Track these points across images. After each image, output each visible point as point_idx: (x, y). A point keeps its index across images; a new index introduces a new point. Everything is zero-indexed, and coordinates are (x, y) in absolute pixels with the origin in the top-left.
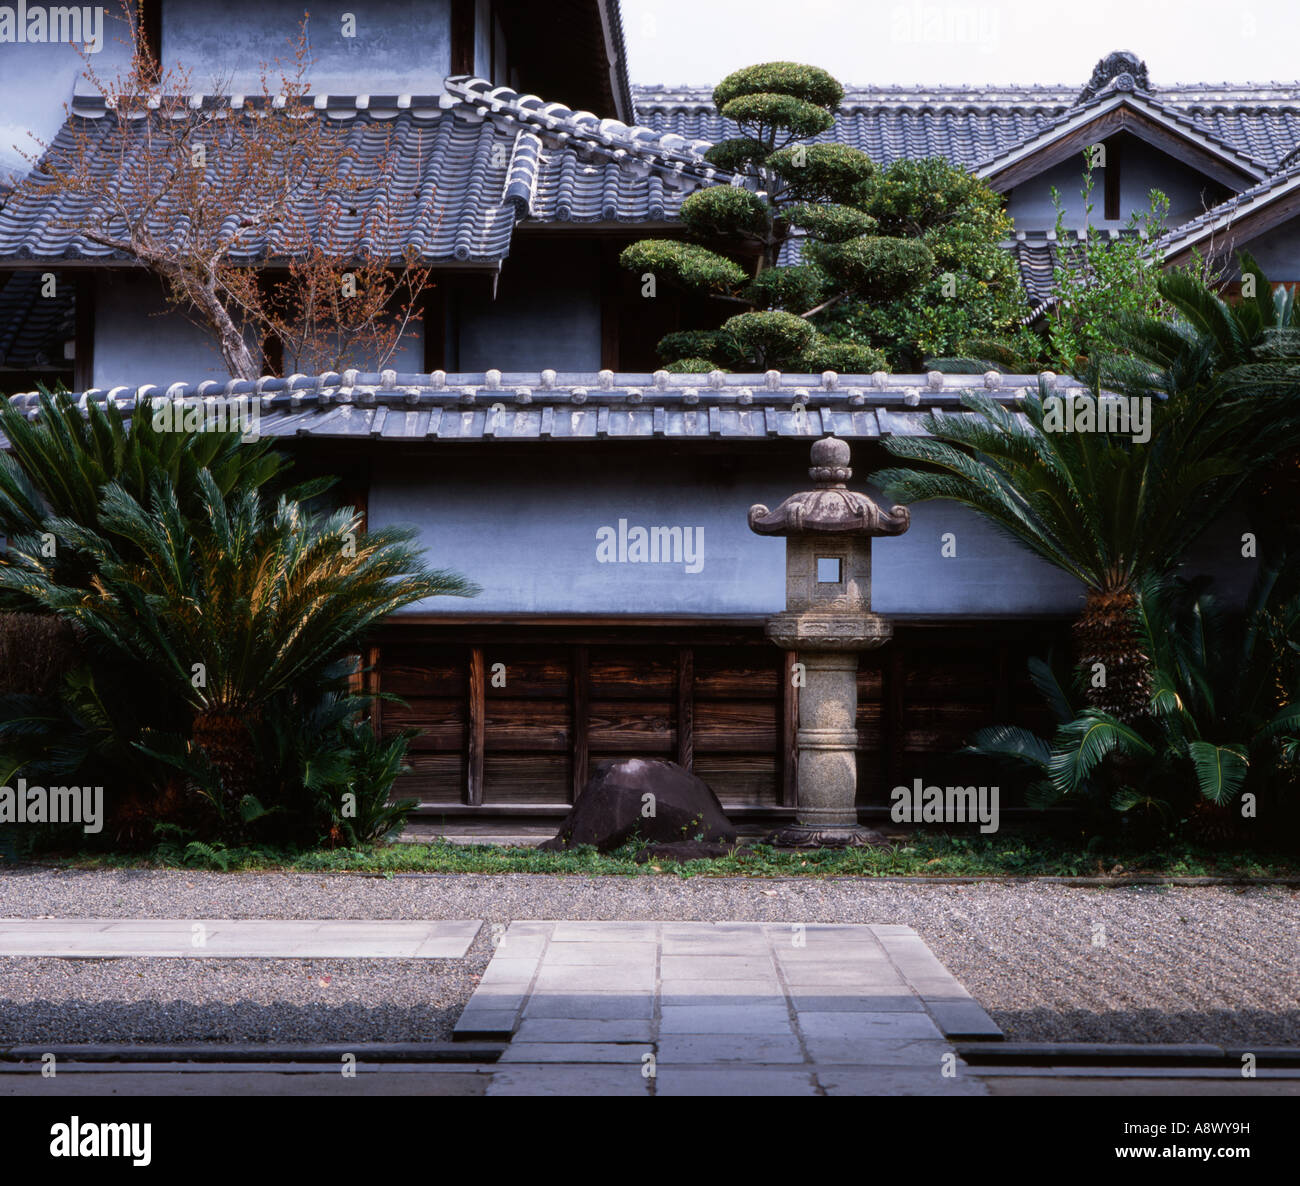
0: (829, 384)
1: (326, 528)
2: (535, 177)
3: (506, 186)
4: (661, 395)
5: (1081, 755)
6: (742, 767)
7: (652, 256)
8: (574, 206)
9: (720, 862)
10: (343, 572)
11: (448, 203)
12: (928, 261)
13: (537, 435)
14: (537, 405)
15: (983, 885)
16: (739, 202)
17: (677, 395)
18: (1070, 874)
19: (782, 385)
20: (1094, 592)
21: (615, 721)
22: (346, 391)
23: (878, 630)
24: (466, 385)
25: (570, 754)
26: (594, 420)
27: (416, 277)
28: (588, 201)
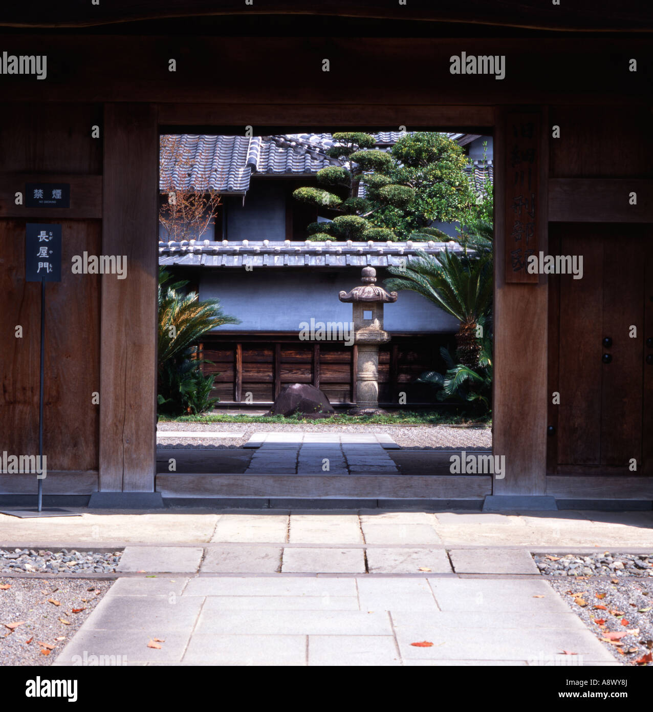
0: (370, 246)
1: (186, 300)
2: (259, 154)
3: (247, 158)
4: (307, 250)
5: (455, 380)
6: (338, 388)
7: (305, 194)
8: (275, 167)
9: (327, 420)
10: (192, 316)
11: (224, 165)
12: (413, 195)
13: (262, 265)
14: (262, 253)
15: (421, 427)
16: (339, 173)
17: (313, 250)
18: (452, 424)
19: (353, 246)
20: (462, 323)
21: (291, 371)
22: (191, 248)
23: (386, 336)
24: (235, 246)
25: (273, 383)
26: (283, 259)
27: (215, 201)
28: (280, 164)
